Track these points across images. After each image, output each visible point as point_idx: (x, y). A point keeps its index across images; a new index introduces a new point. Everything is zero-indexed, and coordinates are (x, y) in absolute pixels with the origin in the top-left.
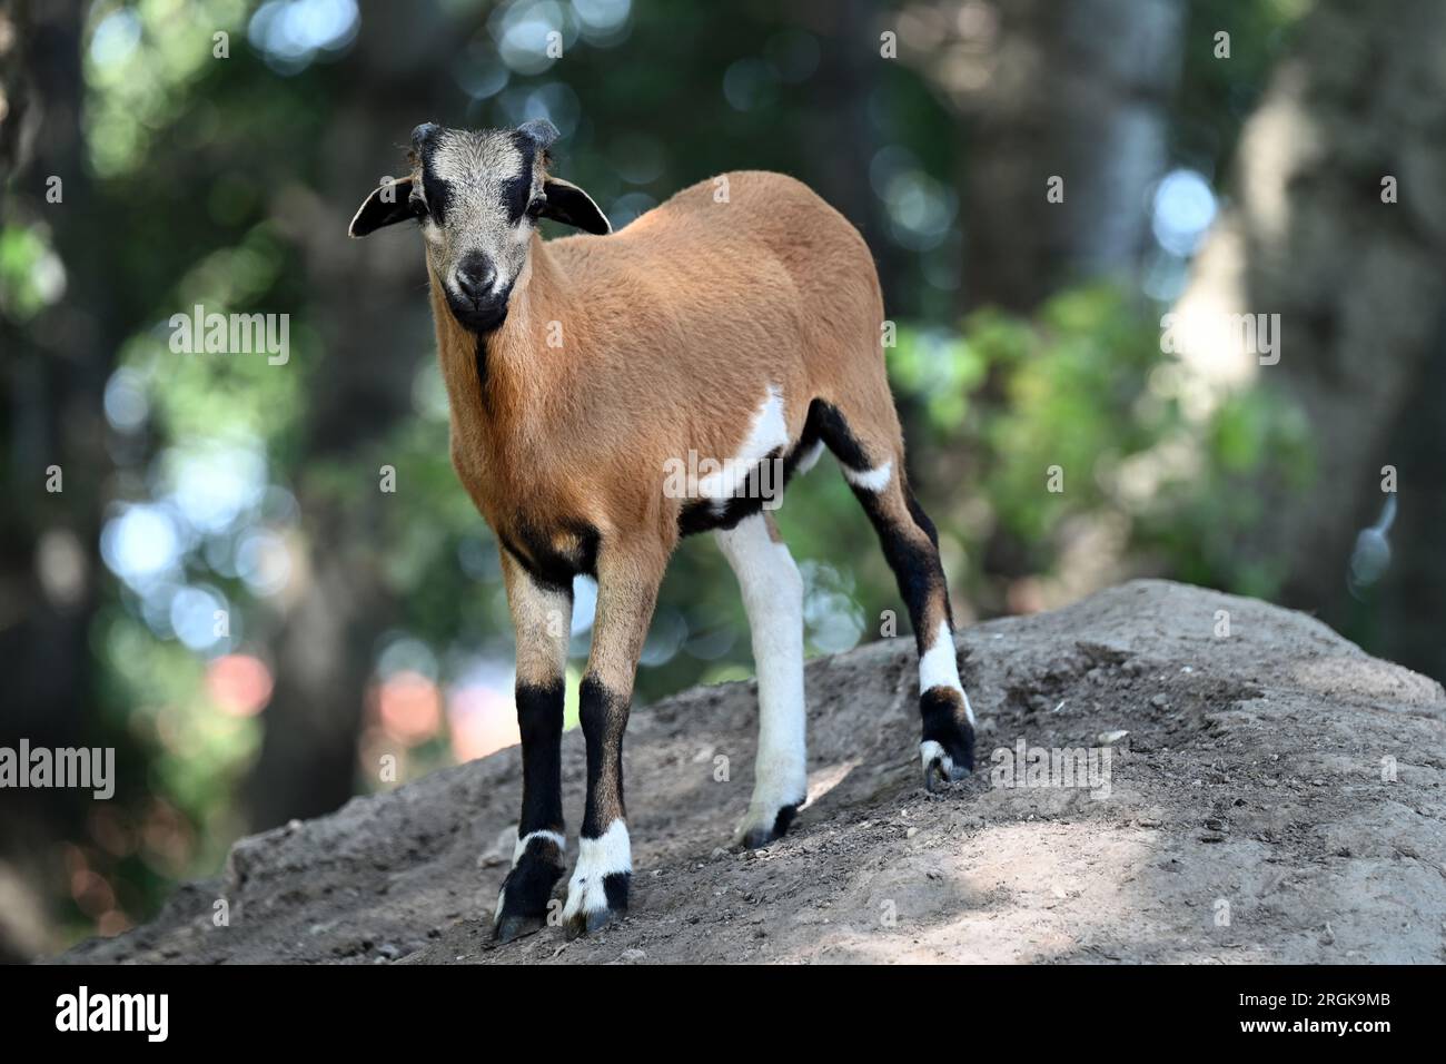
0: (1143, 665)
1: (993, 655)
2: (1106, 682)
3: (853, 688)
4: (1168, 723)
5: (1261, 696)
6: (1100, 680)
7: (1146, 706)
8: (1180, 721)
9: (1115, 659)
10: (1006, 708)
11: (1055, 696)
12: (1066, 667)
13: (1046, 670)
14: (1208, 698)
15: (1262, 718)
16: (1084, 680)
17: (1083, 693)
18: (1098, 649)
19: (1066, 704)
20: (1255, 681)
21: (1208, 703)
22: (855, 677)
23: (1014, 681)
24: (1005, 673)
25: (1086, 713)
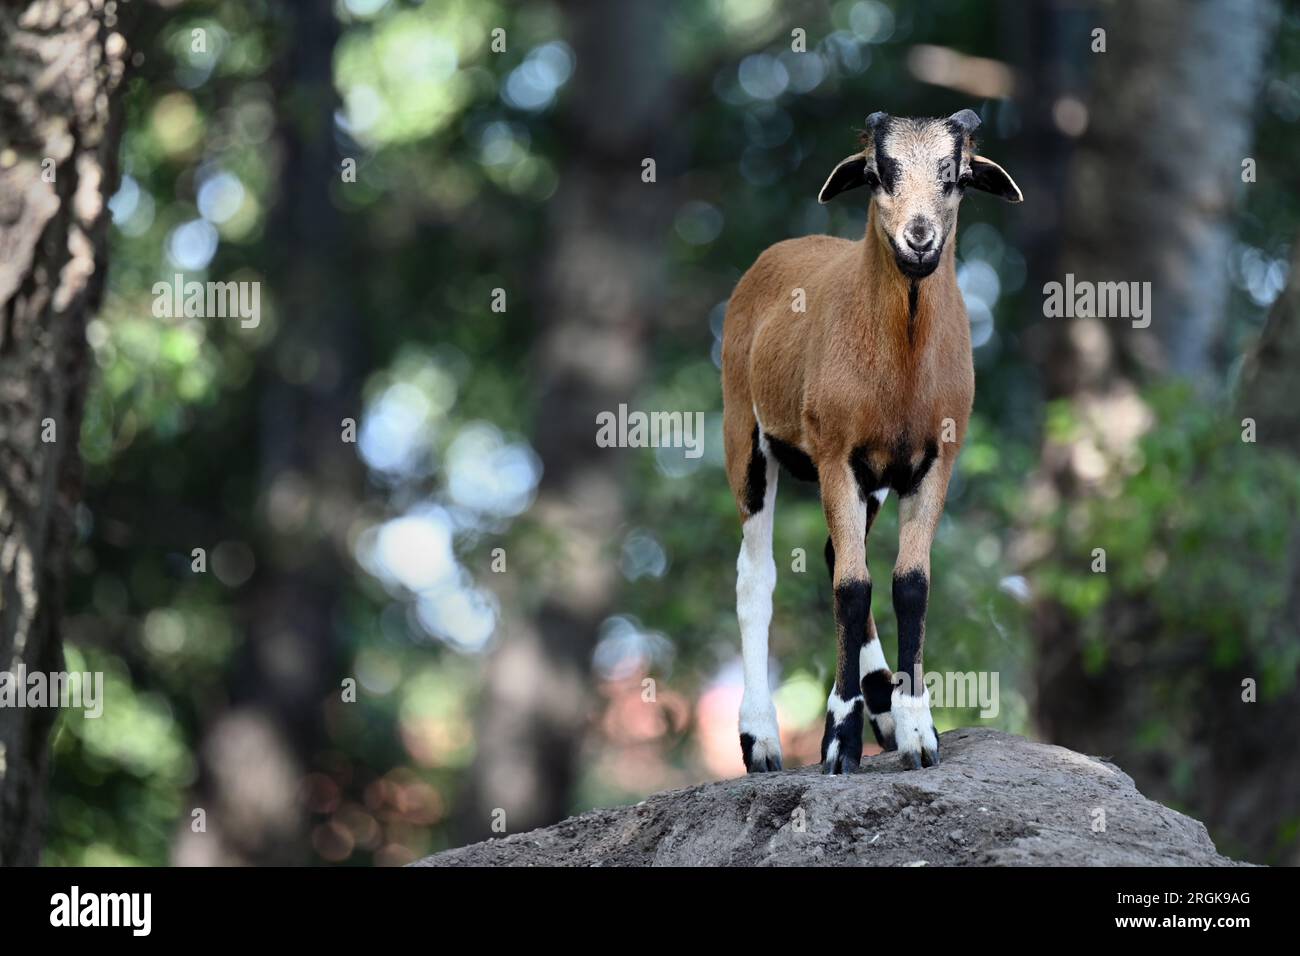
0: (947, 804)
1: (824, 793)
2: (917, 818)
3: (712, 817)
4: (963, 854)
5: (1038, 834)
6: (912, 816)
7: (945, 840)
8: (973, 853)
9: (926, 798)
10: (833, 838)
11: (874, 828)
12: (884, 805)
13: (867, 807)
14: (998, 834)
15: (1033, 855)
16: (899, 815)
17: (897, 826)
18: (911, 789)
19: (881, 836)
20: (1037, 821)
21: (997, 838)
22: (714, 808)
23: (841, 816)
24: (833, 808)
25: (896, 844)
